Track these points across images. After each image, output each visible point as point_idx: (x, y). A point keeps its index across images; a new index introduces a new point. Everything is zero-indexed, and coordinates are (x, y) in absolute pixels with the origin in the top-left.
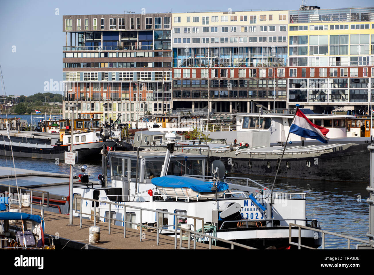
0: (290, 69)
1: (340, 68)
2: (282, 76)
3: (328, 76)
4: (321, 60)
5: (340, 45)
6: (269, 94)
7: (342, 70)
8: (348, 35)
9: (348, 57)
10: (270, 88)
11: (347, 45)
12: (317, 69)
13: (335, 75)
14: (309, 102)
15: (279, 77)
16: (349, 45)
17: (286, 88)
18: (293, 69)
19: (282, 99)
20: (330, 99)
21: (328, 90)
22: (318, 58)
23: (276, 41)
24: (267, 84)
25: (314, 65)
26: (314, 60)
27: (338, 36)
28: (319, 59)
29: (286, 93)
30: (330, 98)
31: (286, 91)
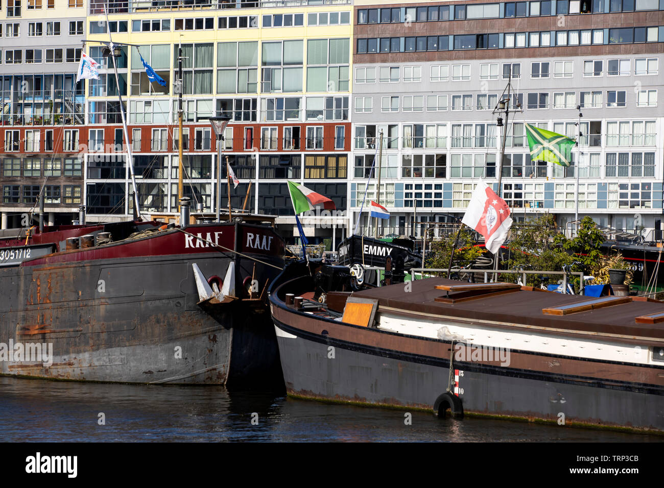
0: (90, 130)
1: (196, 128)
2: (73, 149)
3: (170, 149)
4: (156, 107)
5: (197, 69)
6: (46, 195)
7: (199, 133)
8: (212, 45)
9: (212, 100)
10: (49, 178)
11: (211, 68)
12: (147, 131)
13: (185, 147)
14: (128, 214)
15: (67, 150)
16: (215, 68)
17: (81, 178)
18: (97, 130)
19: (71, 207)
20: (173, 208)
21: (169, 184)
22: (148, 103)
23: (61, 61)
24: (43, 170)
25: (140, 121)
26: (141, 108)
27: (191, 45)
28: (152, 105)
29: (82, 192)
30: (173, 205)
31: (81, 186)
